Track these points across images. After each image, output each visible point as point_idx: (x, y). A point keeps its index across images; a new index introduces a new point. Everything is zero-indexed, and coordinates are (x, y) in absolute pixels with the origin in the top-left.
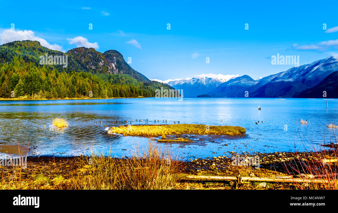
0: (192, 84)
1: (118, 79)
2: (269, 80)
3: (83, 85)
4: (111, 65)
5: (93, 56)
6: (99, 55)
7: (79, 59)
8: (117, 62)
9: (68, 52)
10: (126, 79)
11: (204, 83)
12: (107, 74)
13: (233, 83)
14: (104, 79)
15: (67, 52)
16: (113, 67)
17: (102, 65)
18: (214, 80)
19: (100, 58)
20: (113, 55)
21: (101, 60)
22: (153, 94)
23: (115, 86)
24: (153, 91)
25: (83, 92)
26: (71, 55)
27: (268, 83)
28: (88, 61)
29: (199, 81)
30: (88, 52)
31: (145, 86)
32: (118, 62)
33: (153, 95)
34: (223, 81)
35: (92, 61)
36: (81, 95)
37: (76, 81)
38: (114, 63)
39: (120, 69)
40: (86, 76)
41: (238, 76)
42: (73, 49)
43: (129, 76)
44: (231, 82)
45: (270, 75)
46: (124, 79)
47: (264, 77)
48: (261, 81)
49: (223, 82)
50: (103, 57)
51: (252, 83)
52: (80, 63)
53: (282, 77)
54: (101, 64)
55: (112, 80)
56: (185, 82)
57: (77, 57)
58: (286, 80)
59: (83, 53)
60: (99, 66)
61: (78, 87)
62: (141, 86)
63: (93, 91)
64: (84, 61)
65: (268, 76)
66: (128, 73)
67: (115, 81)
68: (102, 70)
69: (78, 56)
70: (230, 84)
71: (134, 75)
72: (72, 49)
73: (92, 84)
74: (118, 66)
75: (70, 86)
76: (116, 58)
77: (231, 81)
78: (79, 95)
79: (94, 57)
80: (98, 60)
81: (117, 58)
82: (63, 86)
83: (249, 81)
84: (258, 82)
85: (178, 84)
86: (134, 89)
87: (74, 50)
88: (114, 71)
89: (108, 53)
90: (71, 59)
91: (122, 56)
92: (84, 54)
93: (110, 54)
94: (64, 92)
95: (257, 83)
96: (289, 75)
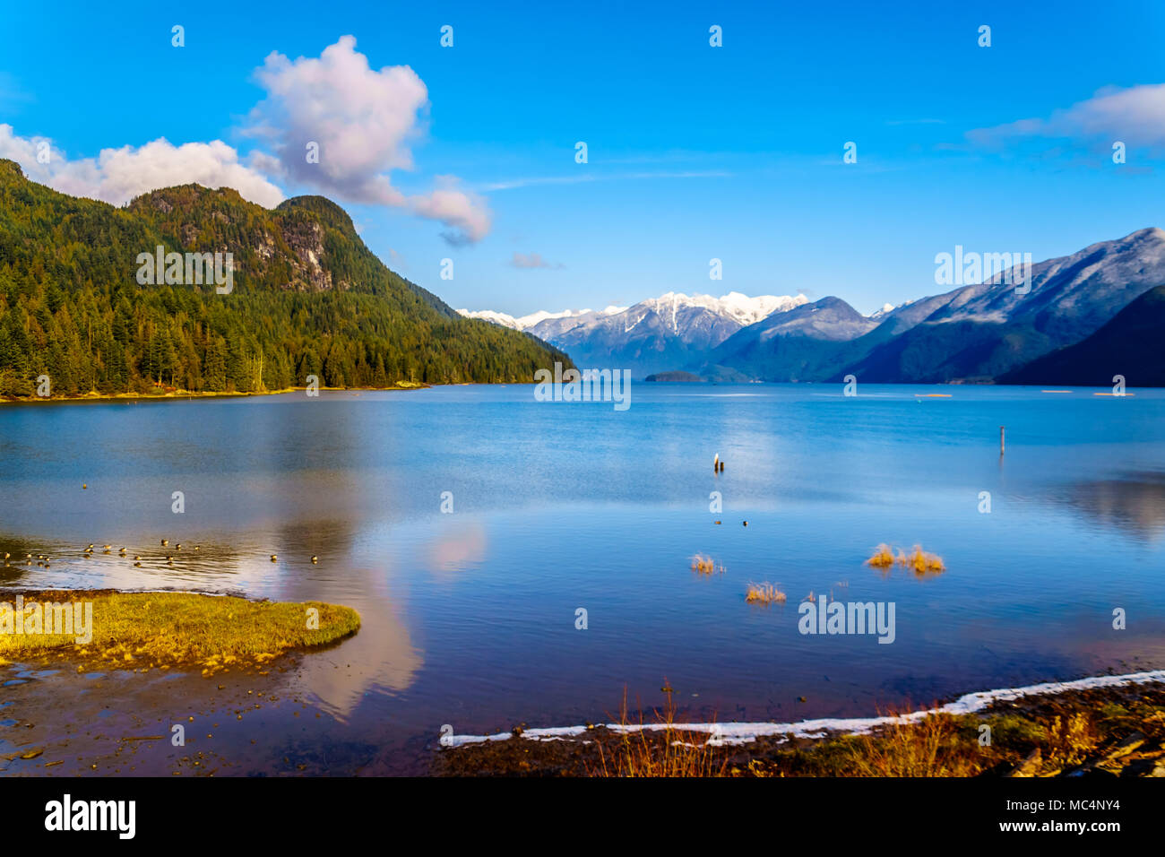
0: (627, 330)
1: (329, 311)
2: (919, 317)
3: (160, 341)
4: (302, 256)
5: (232, 220)
6: (256, 218)
7: (176, 234)
8: (326, 244)
9: (132, 202)
10: (361, 314)
11: (673, 326)
12: (287, 292)
13: (785, 328)
14: (272, 312)
15: (129, 204)
16: (311, 266)
17: (266, 257)
18: (712, 315)
19: (260, 229)
20: (310, 216)
21: (264, 237)
22: (466, 373)
23: (305, 344)
24: (466, 361)
25: (158, 372)
26: (145, 217)
27: (912, 326)
28: (212, 241)
29: (655, 321)
30: (213, 206)
31: (438, 342)
32: (330, 246)
33: (464, 375)
34: (746, 320)
35: (226, 242)
36: (151, 380)
37: (131, 325)
38: (314, 249)
39: (339, 271)
40: (179, 304)
41: (803, 299)
42: (154, 192)
43: (374, 301)
44: (776, 325)
45: (922, 297)
46: (354, 311)
47: (900, 304)
48: (890, 320)
49: (746, 323)
50: (270, 225)
51: (854, 329)
52: (179, 247)
53: (963, 306)
54: (263, 251)
55: (304, 315)
56: (601, 322)
57: (169, 223)
58: (978, 318)
59: (192, 210)
60: (254, 261)
61: (141, 351)
62: (419, 339)
63: (206, 367)
64: (195, 239)
65: (915, 300)
66: (370, 288)
67: (317, 318)
68: (267, 276)
69: (172, 220)
70: (773, 332)
71: (393, 295)
72: (150, 192)
73: (199, 336)
74: (331, 262)
75: (107, 344)
76: (324, 228)
77: (776, 318)
78: (142, 382)
79: (235, 224)
80: (250, 237)
81: (328, 229)
82: (78, 347)
83: (843, 319)
84: (878, 324)
85: (574, 329)
86: (379, 355)
87: (155, 196)
88: (316, 279)
89: (293, 207)
90: (143, 234)
91: (349, 222)
92: (197, 211)
93: (300, 214)
94: (83, 369)
95: (872, 326)
96: (990, 297)
